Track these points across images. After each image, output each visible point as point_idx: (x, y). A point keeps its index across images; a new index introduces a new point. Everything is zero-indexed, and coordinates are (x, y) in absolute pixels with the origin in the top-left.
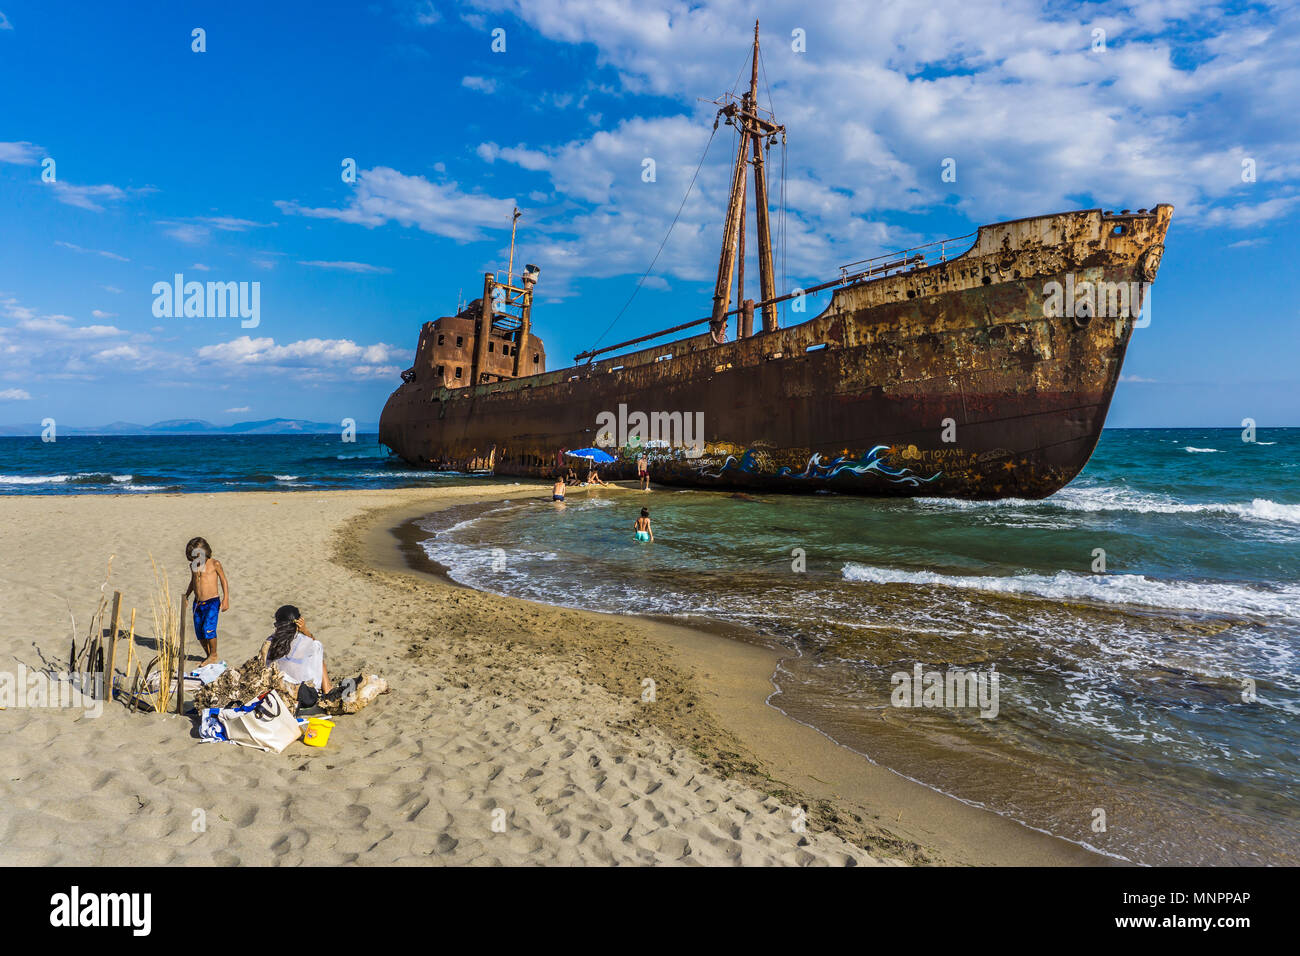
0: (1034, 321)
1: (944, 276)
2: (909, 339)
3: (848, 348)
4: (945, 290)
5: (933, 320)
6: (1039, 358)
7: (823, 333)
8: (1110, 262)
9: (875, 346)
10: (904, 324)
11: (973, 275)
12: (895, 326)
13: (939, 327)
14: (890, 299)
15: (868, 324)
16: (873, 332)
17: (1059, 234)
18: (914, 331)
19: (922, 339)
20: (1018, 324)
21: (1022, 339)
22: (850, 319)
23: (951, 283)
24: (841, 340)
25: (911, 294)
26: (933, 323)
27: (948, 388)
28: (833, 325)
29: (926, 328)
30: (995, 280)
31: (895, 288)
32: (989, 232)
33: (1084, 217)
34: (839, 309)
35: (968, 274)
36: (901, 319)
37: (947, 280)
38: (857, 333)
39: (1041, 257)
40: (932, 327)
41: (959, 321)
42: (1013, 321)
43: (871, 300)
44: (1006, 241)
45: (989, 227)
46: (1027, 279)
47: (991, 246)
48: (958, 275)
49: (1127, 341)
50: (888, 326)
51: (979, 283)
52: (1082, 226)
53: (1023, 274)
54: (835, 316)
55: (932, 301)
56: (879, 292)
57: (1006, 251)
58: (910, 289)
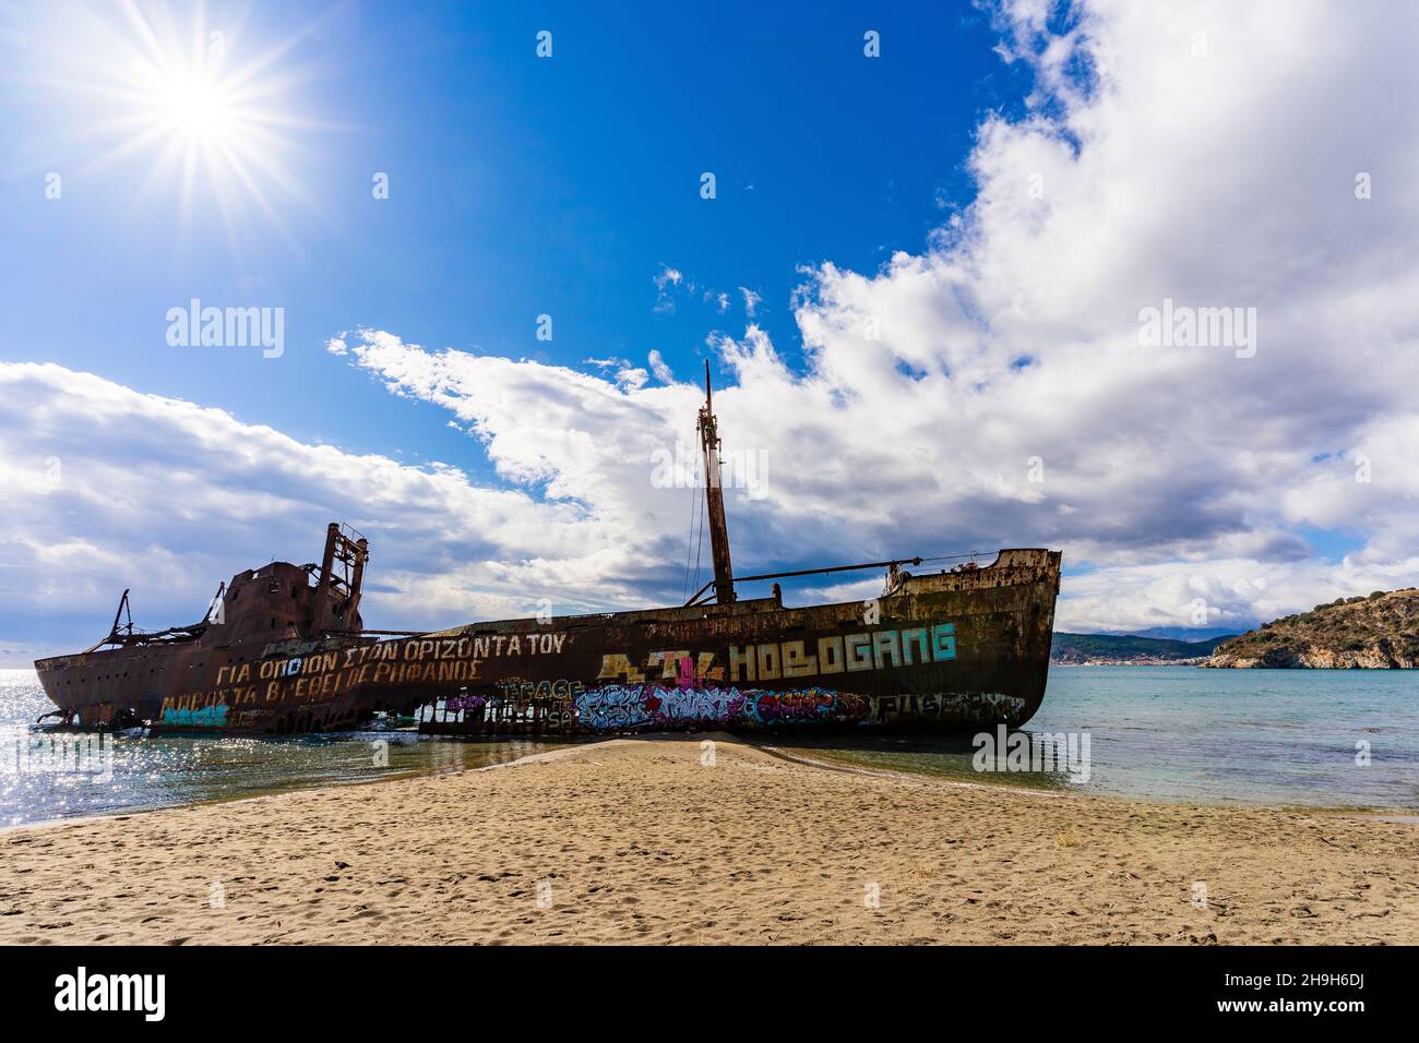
1: (979, 577)
3: (911, 621)
4: (977, 587)
5: (967, 607)
6: (1018, 635)
7: (891, 608)
10: (950, 607)
11: (993, 580)
12: (944, 608)
13: (970, 611)
14: (943, 589)
15: (927, 604)
16: (930, 611)
17: (1032, 560)
18: (955, 612)
20: (1010, 612)
21: (1010, 622)
22: (913, 600)
23: (981, 583)
24: (906, 615)
25: (957, 587)
27: (974, 652)
28: (901, 603)
29: (962, 611)
30: (1003, 584)
31: (946, 582)
32: (1003, 555)
33: (1042, 552)
34: (906, 591)
35: (990, 579)
36: (949, 603)
37: (979, 580)
38: (918, 611)
39: (1025, 573)
40: (966, 611)
41: (981, 608)
43: (931, 587)
44: (1012, 561)
45: (1004, 551)
46: (1017, 585)
47: (1005, 562)
48: (986, 578)
50: (939, 607)
51: (995, 585)
52: (1041, 558)
53: (1016, 583)
54: (902, 597)
55: (969, 594)
56: (937, 583)
57: (1010, 567)
58: (958, 583)
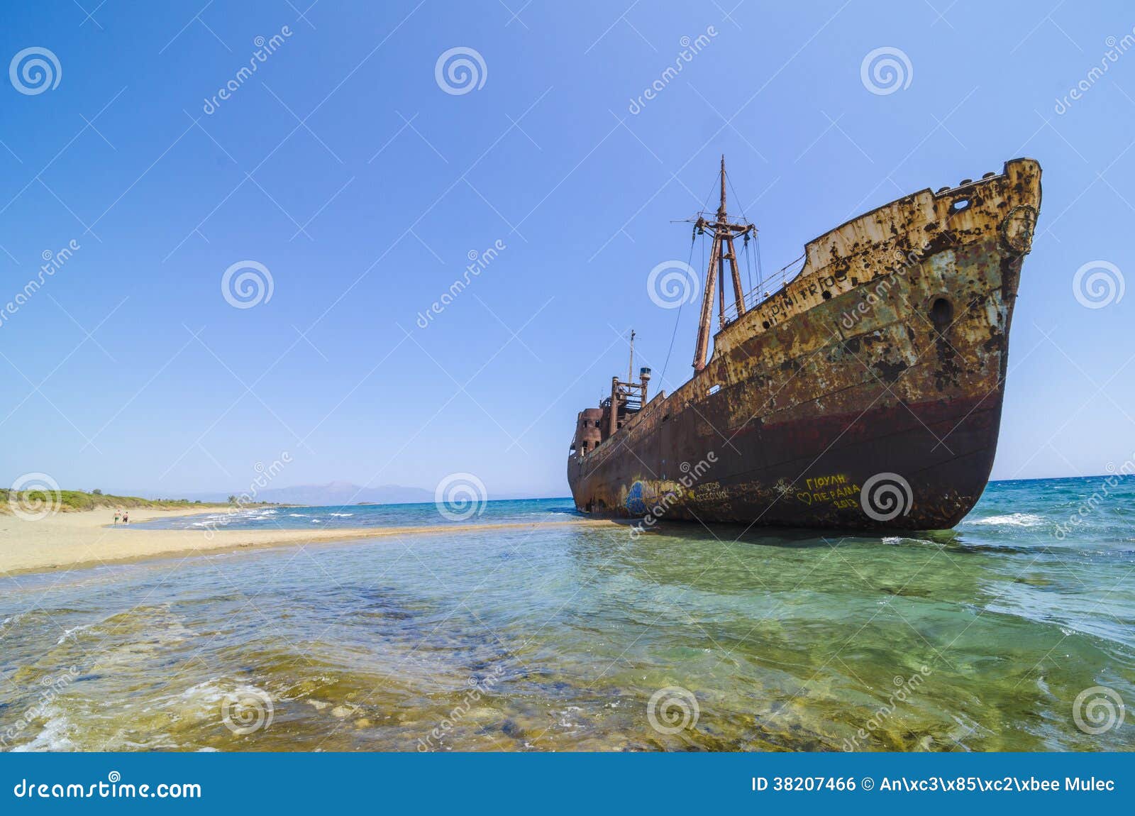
0: (888, 326)
1: (787, 300)
2: (774, 369)
3: (732, 386)
4: (792, 314)
5: (790, 345)
6: (902, 365)
7: (714, 375)
8: (959, 241)
9: (750, 379)
10: (767, 354)
11: (812, 293)
12: (761, 359)
13: (796, 351)
14: (752, 334)
15: (741, 361)
16: (747, 368)
17: (887, 227)
18: (776, 360)
19: (785, 366)
20: (870, 333)
21: (879, 348)
22: (728, 360)
23: (796, 305)
24: (726, 380)
25: (766, 325)
26: (791, 349)
28: (719, 368)
29: (786, 354)
30: (835, 292)
31: (753, 323)
32: (815, 247)
33: (910, 203)
34: (720, 352)
35: (808, 293)
36: (764, 350)
37: (791, 304)
38: (735, 371)
40: (791, 353)
41: (812, 342)
42: (865, 330)
43: (739, 338)
44: (834, 251)
45: (814, 242)
46: (867, 284)
47: (822, 259)
48: (799, 297)
49: (1007, 329)
50: (756, 359)
51: (821, 300)
52: (912, 213)
53: (861, 279)
54: (719, 359)
55: (785, 328)
56: (742, 329)
57: (836, 260)
58: (764, 320)
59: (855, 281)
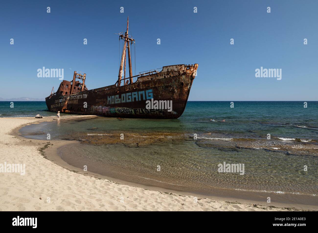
0: (174, 85)
1: (157, 76)
2: (152, 88)
3: (141, 89)
5: (156, 84)
6: (175, 92)
7: (136, 86)
8: (187, 74)
9: (146, 89)
13: (157, 85)
14: (148, 80)
15: (144, 84)
16: (145, 86)
17: (177, 69)
18: (152, 86)
20: (171, 85)
21: (172, 88)
22: (141, 83)
23: (159, 77)
24: (139, 87)
25: (151, 79)
28: (138, 85)
29: (154, 86)
30: (166, 77)
31: (149, 78)
32: (165, 68)
33: (182, 66)
34: (139, 81)
35: (161, 76)
36: (150, 84)
38: (142, 86)
39: (174, 73)
40: (156, 86)
41: (160, 85)
43: (144, 80)
44: (168, 70)
45: (165, 67)
46: (172, 77)
47: (166, 70)
49: (190, 89)
50: (148, 85)
51: (164, 77)
52: (181, 67)
53: (171, 76)
54: (138, 83)
55: (155, 81)
56: (146, 78)
57: (168, 71)
58: (151, 78)
59: (170, 76)
